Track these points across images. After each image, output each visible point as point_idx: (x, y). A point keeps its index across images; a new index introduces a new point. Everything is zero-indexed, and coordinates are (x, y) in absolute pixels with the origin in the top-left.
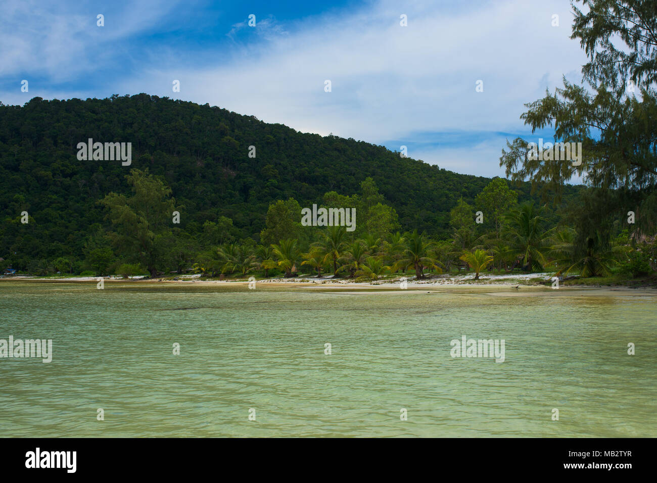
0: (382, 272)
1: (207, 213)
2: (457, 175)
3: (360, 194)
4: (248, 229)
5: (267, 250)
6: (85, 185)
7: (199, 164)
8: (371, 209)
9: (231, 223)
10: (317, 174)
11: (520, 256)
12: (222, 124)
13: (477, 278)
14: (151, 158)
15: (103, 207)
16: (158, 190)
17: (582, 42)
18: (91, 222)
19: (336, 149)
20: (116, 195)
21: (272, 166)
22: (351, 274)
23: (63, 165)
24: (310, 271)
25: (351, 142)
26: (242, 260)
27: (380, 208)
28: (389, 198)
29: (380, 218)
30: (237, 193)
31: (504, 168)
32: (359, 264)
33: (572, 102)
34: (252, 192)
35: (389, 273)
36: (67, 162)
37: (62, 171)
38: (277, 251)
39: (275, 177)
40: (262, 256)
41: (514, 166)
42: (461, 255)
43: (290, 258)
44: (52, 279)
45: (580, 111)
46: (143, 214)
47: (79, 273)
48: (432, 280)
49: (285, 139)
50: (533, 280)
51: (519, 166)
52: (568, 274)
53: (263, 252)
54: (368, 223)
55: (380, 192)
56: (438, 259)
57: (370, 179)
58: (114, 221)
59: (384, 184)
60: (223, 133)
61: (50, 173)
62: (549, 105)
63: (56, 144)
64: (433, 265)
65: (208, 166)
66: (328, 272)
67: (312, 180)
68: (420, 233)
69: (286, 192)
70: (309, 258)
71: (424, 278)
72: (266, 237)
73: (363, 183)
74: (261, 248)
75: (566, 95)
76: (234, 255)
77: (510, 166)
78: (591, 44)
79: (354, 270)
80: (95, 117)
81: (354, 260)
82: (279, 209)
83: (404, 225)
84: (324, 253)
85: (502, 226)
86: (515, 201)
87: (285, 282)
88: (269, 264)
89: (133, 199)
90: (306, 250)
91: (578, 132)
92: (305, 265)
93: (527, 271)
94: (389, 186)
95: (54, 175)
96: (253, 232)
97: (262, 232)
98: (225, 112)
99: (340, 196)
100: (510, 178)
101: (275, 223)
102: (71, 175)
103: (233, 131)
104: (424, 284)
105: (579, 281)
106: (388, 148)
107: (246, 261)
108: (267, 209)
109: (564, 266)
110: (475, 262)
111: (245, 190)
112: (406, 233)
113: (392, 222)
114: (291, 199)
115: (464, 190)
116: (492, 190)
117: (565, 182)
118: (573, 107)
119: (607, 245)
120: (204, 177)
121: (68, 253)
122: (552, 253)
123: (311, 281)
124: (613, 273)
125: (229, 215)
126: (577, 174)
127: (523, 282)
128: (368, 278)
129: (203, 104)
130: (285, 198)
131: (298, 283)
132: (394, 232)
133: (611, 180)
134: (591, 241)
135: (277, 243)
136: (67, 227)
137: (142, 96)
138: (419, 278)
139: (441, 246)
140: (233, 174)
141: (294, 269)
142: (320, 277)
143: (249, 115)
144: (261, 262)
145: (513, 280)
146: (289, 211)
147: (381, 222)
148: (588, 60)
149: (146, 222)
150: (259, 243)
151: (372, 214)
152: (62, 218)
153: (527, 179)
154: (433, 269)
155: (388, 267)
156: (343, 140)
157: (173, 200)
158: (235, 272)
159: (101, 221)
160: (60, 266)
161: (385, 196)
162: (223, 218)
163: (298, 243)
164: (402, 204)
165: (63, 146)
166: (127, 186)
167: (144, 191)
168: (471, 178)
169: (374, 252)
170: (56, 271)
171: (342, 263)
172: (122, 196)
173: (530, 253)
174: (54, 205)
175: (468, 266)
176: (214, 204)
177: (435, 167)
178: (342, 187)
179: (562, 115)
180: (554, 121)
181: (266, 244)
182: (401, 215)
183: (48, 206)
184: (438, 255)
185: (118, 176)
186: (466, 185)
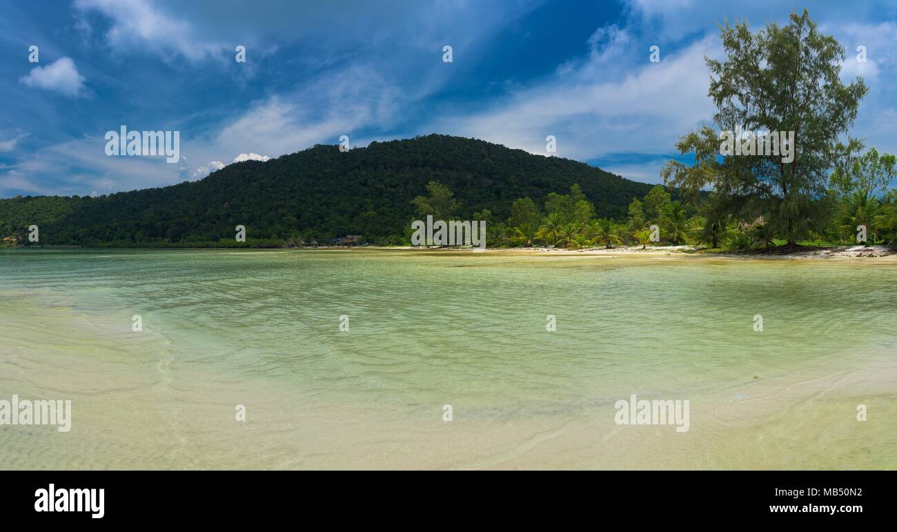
0: (584, 244)
1: (475, 207)
2: (634, 183)
3: (570, 194)
4: (500, 217)
5: (512, 230)
6: (403, 193)
7: (470, 177)
8: (577, 204)
9: (490, 213)
10: (544, 181)
11: (672, 235)
12: (483, 150)
13: (644, 248)
14: (440, 174)
15: (414, 205)
16: (446, 194)
17: (715, 100)
18: (407, 214)
19: (555, 165)
20: (421, 197)
21: (514, 177)
22: (564, 245)
23: (391, 181)
24: (540, 243)
25: (565, 160)
26: (497, 236)
27: (582, 203)
28: (590, 197)
29: (583, 210)
30: (493, 194)
31: (663, 178)
32: (570, 239)
33: (707, 138)
34: (502, 193)
35: (589, 245)
36: (392, 179)
37: (390, 185)
38: (518, 231)
39: (517, 183)
40: (509, 234)
41: (669, 177)
42: (634, 234)
43: (526, 235)
44: (388, 248)
45: (711, 144)
46: (437, 208)
47: (401, 245)
48: (616, 249)
49: (523, 159)
50: (679, 250)
51: (672, 178)
52: (701, 246)
53: (510, 231)
54: (576, 212)
55: (583, 193)
56: (620, 236)
57: (576, 184)
58: (421, 214)
59: (587, 187)
60: (483, 157)
61: (383, 186)
62: (693, 140)
63: (386, 168)
64: (617, 240)
65: (475, 177)
66: (551, 243)
67: (540, 185)
68: (608, 219)
69: (524, 193)
70: (539, 235)
71: (611, 248)
72: (512, 222)
73: (572, 187)
74: (508, 228)
75: (703, 133)
76: (492, 233)
77: (666, 177)
78: (720, 101)
79: (567, 242)
80: (407, 150)
81: (567, 236)
82: (519, 204)
83: (598, 214)
84: (548, 232)
85: (661, 216)
86: (669, 200)
87: (524, 250)
88: (514, 239)
89: (431, 200)
90: (537, 230)
91: (709, 158)
92: (536, 240)
93: (676, 244)
94: (590, 189)
95: (386, 187)
96: (504, 219)
97: (509, 219)
98: (484, 143)
99: (558, 196)
100: (667, 185)
101: (517, 213)
102: (395, 187)
103: (490, 154)
104: (611, 252)
105: (707, 251)
106: (589, 164)
107: (499, 237)
108: (512, 204)
109: (698, 242)
110: (644, 239)
111: (498, 193)
112: (600, 220)
113: (591, 212)
114: (527, 197)
115: (638, 192)
116: (655, 193)
117: (701, 189)
118: (707, 141)
119: (724, 229)
120: (472, 185)
121: (395, 233)
122: (691, 234)
123: (540, 249)
124: (727, 246)
125: (488, 209)
126: (708, 184)
127: (673, 251)
128: (575, 247)
129: (471, 138)
130: (523, 197)
131: (532, 251)
132: (592, 218)
133: (728, 189)
134: (715, 226)
135: (519, 226)
136: (394, 218)
137: (434, 136)
138: (608, 248)
139: (623, 228)
140: (491, 182)
141: (529, 242)
142: (546, 247)
143: (499, 144)
144: (509, 237)
145: (666, 250)
146: (526, 206)
147: (583, 212)
148: (718, 112)
149: (439, 213)
150: (507, 226)
151: (578, 208)
152: (391, 212)
153: (677, 186)
154: (617, 242)
155: (589, 241)
156: (560, 159)
157: (454, 200)
158: (493, 244)
159: (413, 214)
160: (391, 241)
161: (587, 195)
162: (485, 210)
163: (532, 226)
164: (598, 200)
165: (390, 169)
166: (427, 192)
167: (437, 194)
168: (643, 185)
169: (580, 231)
170: (390, 244)
171: (560, 238)
172: (424, 198)
173: (678, 233)
174: (386, 205)
175: (639, 241)
176: (479, 202)
177: (620, 177)
178: (560, 189)
179: (700, 146)
180: (695, 149)
181: (512, 227)
182: (597, 208)
183: (383, 206)
184: (620, 233)
185: (422, 186)
186: (640, 189)
